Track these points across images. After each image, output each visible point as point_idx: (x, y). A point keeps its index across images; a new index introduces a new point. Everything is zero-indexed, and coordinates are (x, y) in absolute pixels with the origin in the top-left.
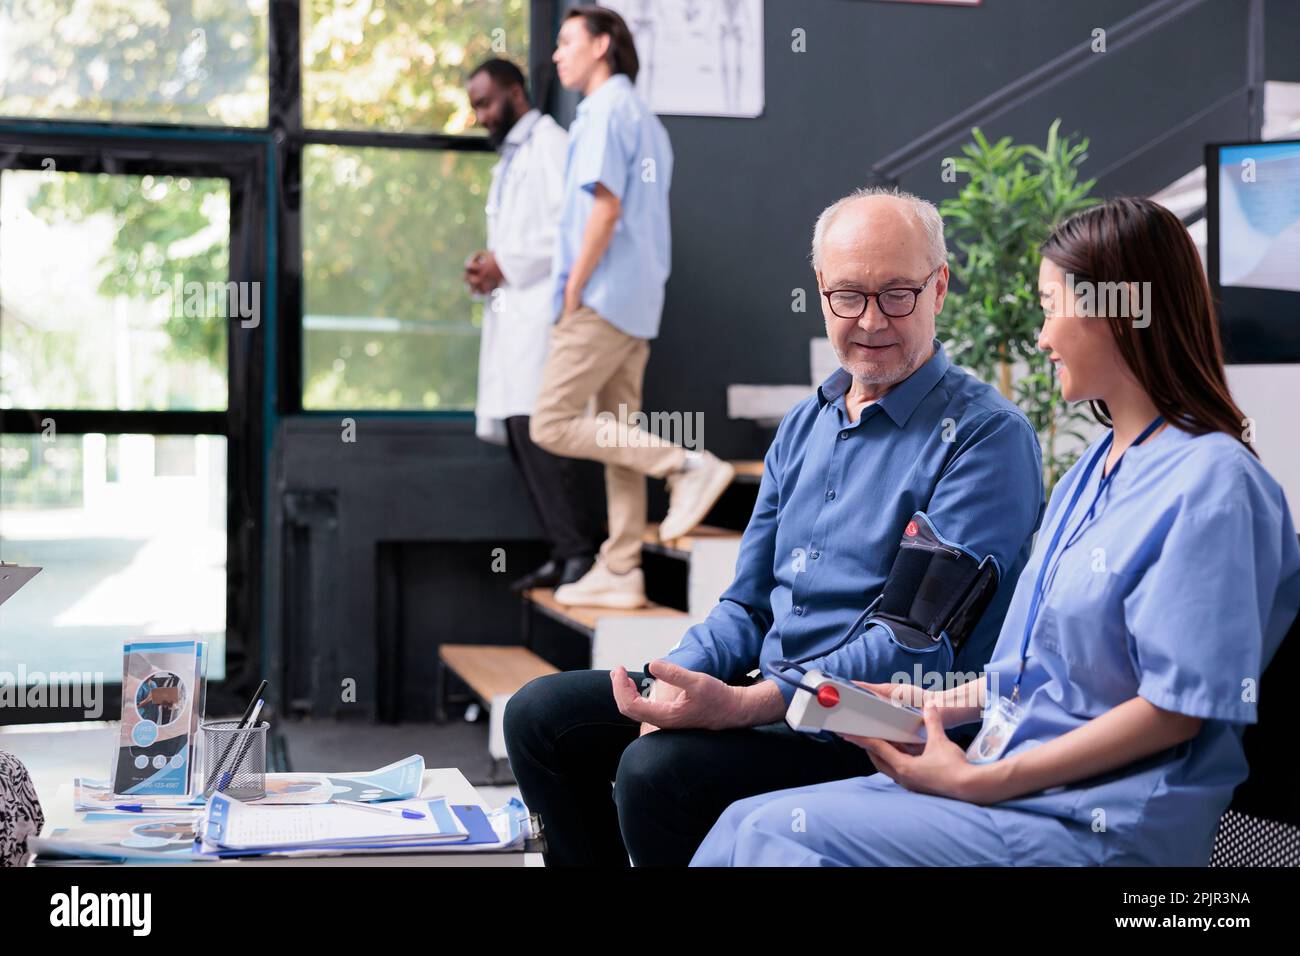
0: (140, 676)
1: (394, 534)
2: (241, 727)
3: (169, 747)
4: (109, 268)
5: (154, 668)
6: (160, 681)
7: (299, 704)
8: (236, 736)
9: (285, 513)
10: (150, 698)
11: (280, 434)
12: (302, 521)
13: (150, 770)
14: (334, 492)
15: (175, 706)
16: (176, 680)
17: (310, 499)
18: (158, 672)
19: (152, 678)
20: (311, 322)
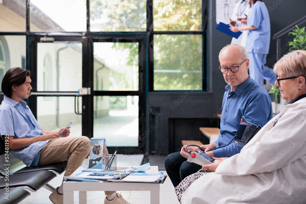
0: (93, 146)
1: (173, 117)
2: (112, 156)
3: (99, 159)
4: (128, 60)
5: (95, 144)
6: (97, 147)
7: (153, 152)
8: (111, 158)
9: (150, 112)
10: (95, 150)
11: (149, 95)
12: (153, 114)
13: (95, 164)
14: (160, 108)
15: (100, 151)
16: (100, 146)
17: (155, 109)
18: (96, 145)
19: (95, 146)
20: (155, 71)
